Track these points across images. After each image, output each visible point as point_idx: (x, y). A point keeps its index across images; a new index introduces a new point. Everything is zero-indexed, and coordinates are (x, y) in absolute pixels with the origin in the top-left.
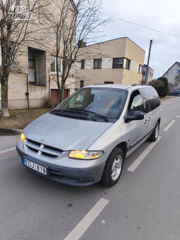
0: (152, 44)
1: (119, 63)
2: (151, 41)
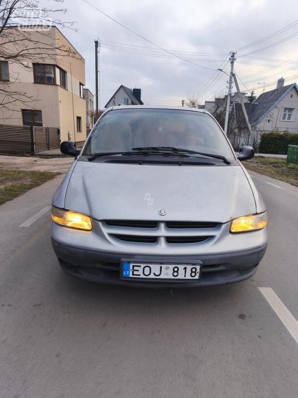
0: (98, 48)
1: (47, 75)
2: (96, 43)
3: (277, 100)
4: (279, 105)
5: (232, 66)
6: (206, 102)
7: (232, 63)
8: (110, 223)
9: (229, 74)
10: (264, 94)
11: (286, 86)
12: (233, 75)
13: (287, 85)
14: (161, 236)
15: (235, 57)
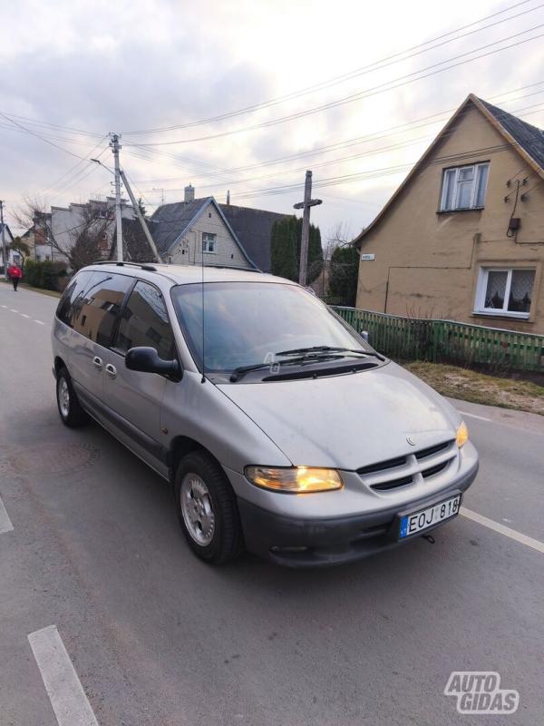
3: (191, 219)
4: (195, 228)
5: (117, 157)
6: (53, 208)
7: (116, 152)
8: (364, 471)
9: (113, 170)
10: (163, 206)
11: (200, 200)
12: (120, 173)
13: (201, 197)
14: (417, 473)
15: (120, 143)
